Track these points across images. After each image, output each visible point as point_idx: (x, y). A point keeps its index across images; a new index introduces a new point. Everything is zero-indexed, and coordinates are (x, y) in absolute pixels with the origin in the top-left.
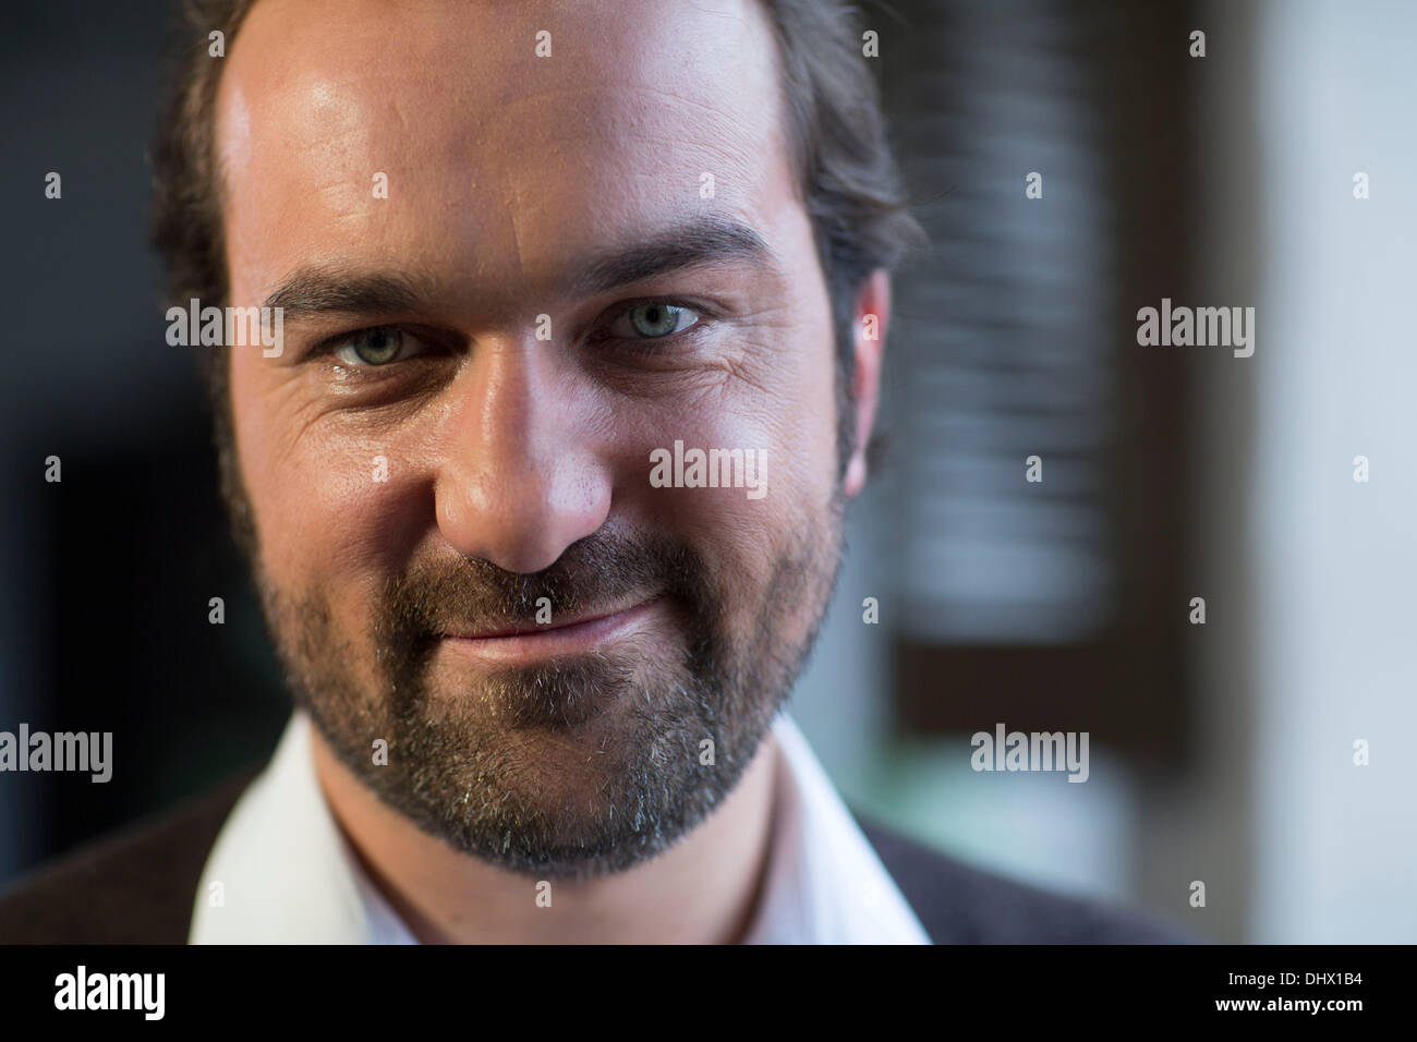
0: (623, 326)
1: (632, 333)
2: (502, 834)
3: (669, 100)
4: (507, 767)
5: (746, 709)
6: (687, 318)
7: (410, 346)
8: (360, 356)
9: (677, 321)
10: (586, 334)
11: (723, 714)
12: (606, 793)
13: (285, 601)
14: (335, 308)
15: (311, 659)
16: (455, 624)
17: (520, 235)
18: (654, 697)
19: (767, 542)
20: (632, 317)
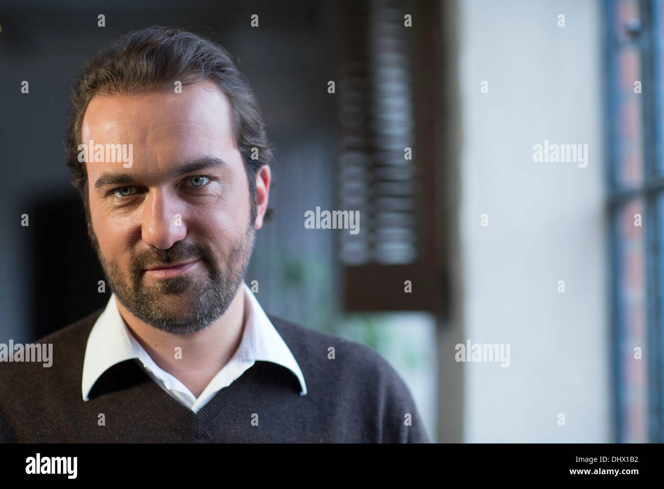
0: (189, 183)
1: (192, 185)
2: (164, 321)
3: (197, 125)
4: (163, 304)
5: (227, 288)
6: (206, 180)
7: (134, 191)
8: (121, 194)
9: (203, 181)
10: (179, 186)
11: (221, 289)
12: (189, 310)
13: (107, 261)
14: (113, 183)
15: (114, 277)
16: (149, 266)
17: (159, 161)
18: (200, 285)
19: (228, 244)
20: (191, 180)
